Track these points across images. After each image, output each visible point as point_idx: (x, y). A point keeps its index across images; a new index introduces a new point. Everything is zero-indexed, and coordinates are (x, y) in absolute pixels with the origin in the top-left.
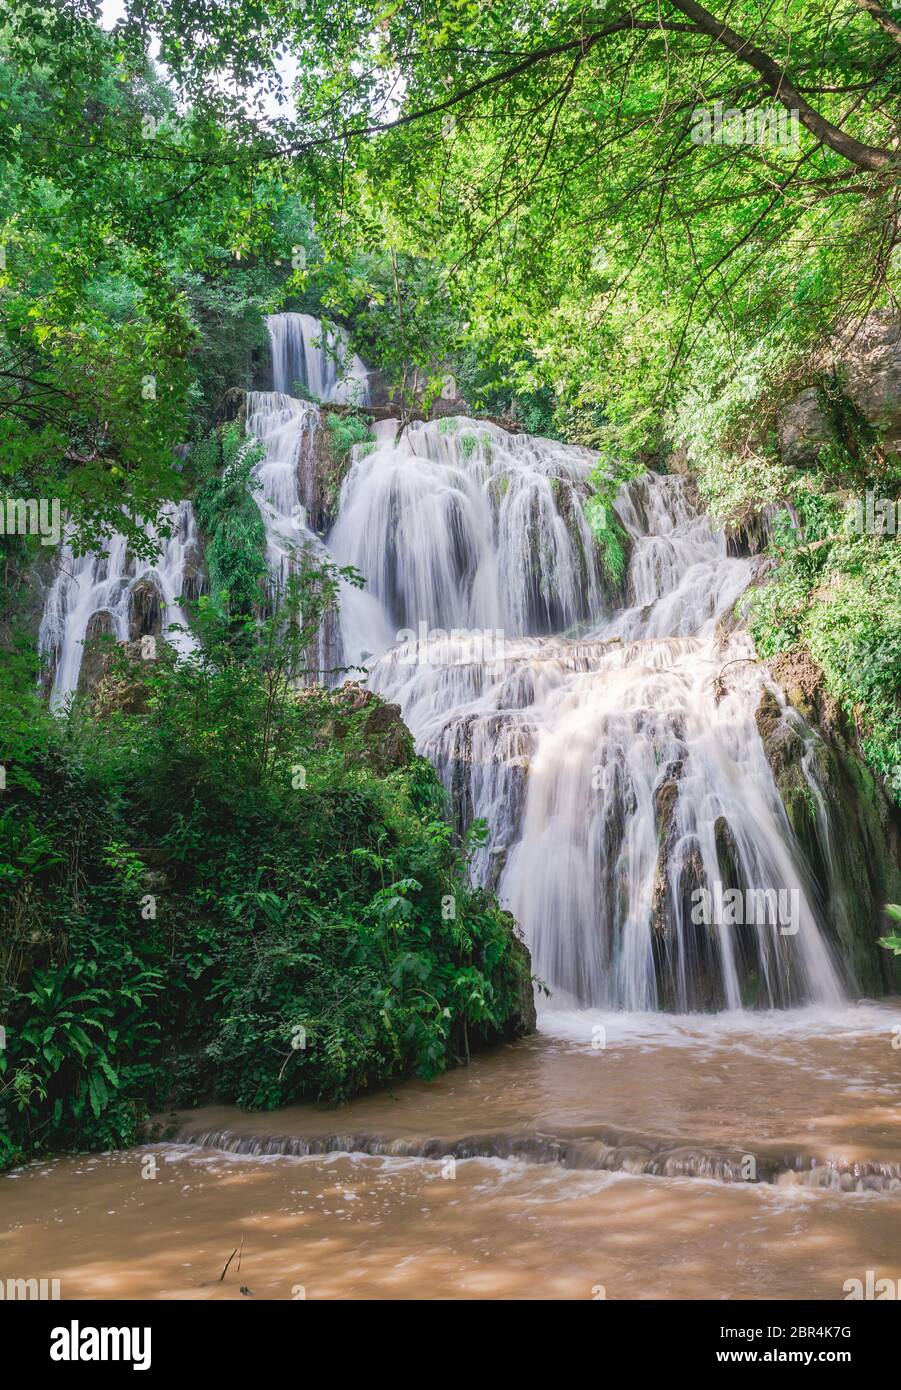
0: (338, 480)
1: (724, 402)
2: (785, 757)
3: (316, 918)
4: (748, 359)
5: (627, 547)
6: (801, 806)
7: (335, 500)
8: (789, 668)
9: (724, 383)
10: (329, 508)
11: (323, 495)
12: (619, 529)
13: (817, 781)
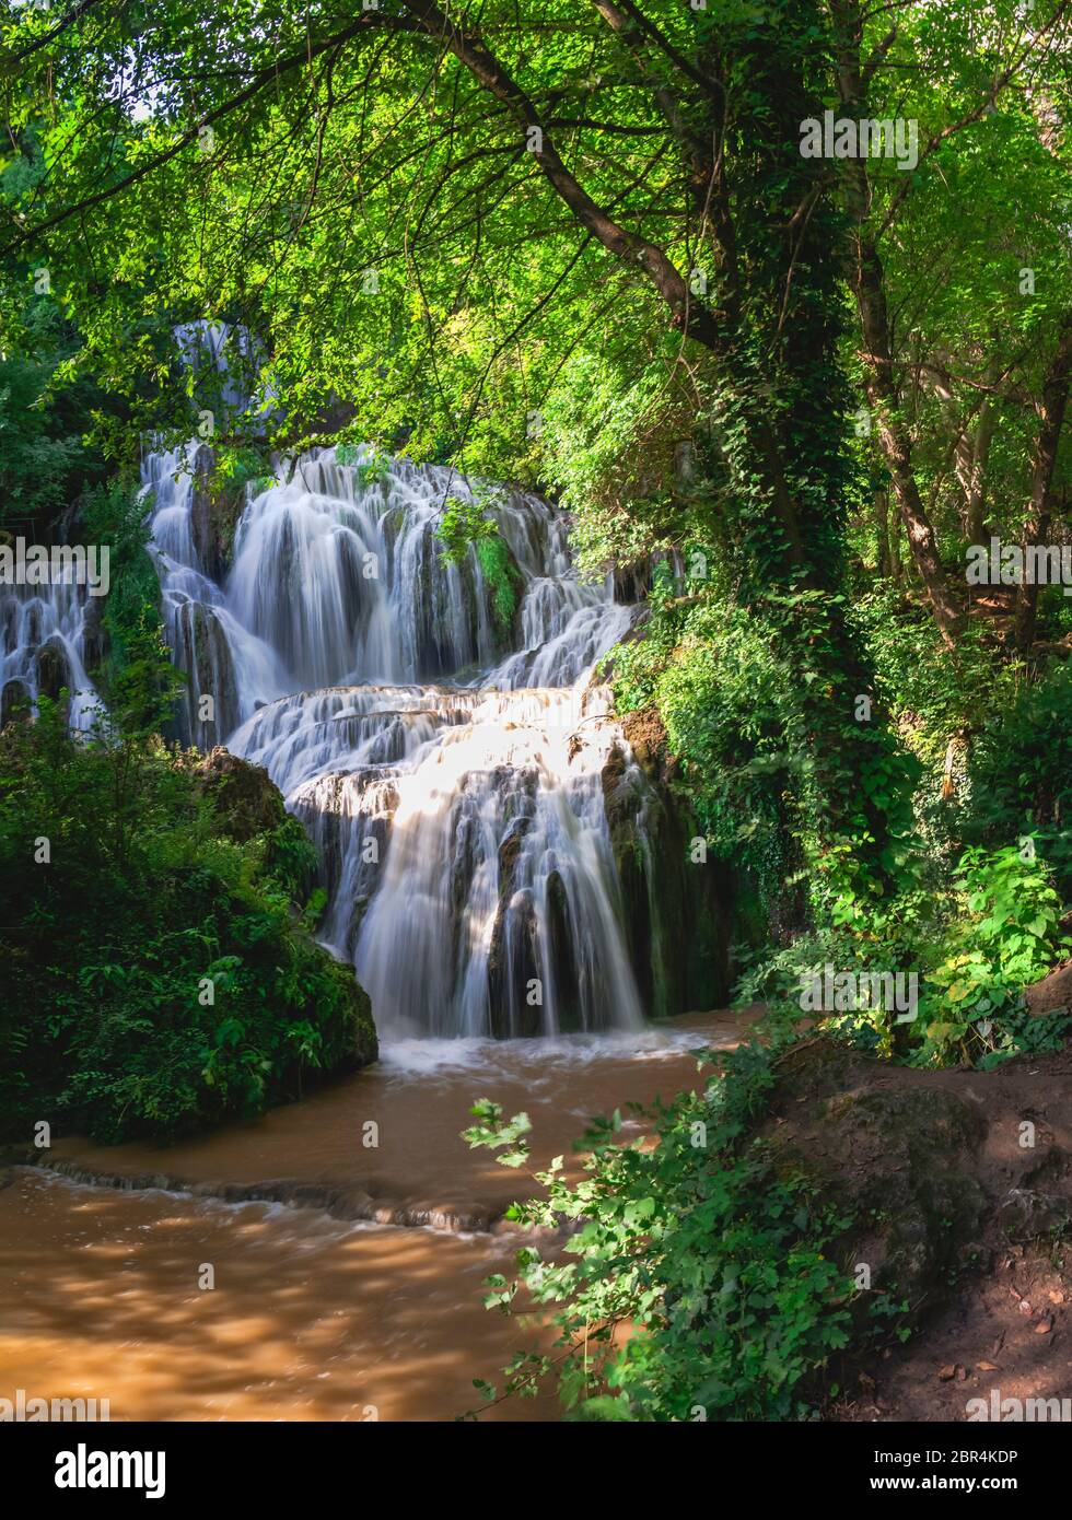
0: (232, 523)
1: (596, 450)
2: (619, 815)
3: (157, 984)
4: (623, 404)
5: (519, 590)
6: (629, 858)
7: (230, 544)
8: (639, 727)
9: (599, 427)
10: (224, 553)
11: (218, 539)
12: (512, 569)
13: (649, 835)
